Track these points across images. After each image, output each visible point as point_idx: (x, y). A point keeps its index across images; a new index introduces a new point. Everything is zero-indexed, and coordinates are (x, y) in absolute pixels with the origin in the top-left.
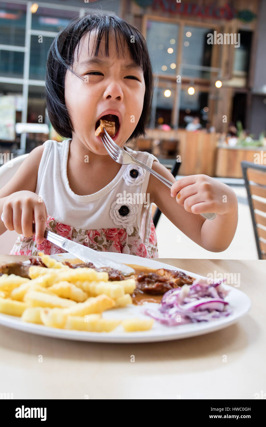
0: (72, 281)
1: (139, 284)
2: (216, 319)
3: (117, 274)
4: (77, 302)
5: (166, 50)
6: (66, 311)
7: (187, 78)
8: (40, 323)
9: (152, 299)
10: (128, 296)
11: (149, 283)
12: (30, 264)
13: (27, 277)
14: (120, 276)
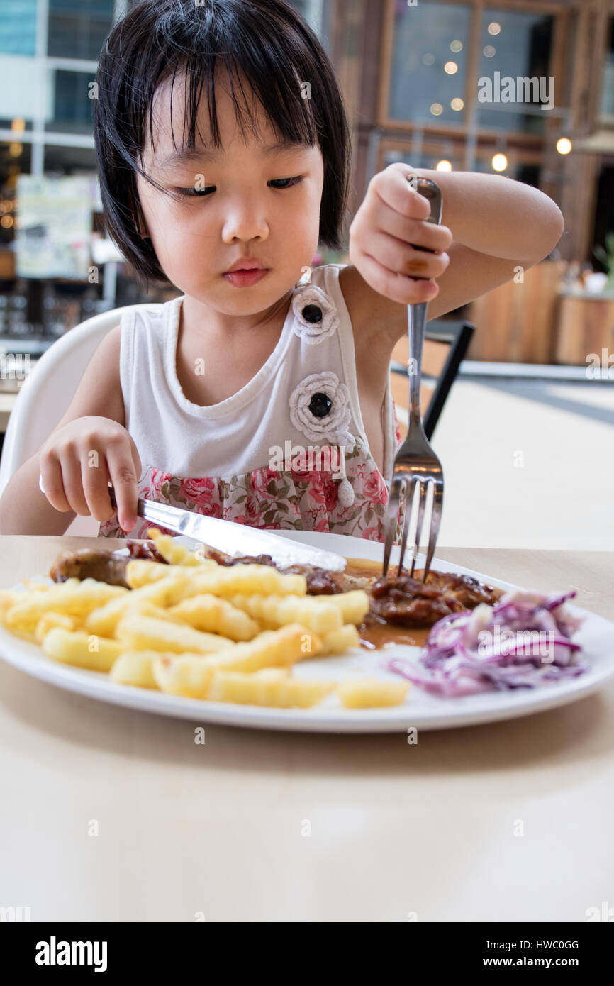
0: (224, 594)
1: (376, 603)
2: (552, 683)
3: (324, 581)
4: (236, 640)
5: (440, 66)
6: (211, 661)
7: (488, 132)
8: (152, 686)
9: (405, 638)
10: (350, 630)
11: (398, 600)
12: (130, 557)
13: (122, 583)
14: (333, 585)
